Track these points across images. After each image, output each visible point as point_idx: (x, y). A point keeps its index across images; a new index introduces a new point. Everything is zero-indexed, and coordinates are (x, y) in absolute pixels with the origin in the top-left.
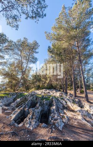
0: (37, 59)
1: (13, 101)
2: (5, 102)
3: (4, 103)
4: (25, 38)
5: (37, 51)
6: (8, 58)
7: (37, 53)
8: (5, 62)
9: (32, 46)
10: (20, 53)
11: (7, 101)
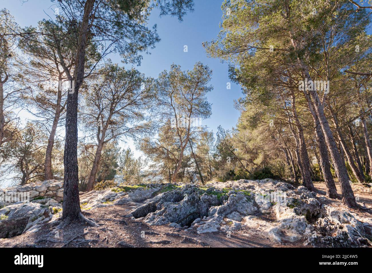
0: (207, 104)
1: (152, 195)
2: (137, 196)
3: (134, 198)
4: (173, 66)
5: (208, 85)
6: (149, 115)
7: (210, 89)
8: (146, 125)
9: (194, 78)
10: (170, 100)
11: (141, 195)
